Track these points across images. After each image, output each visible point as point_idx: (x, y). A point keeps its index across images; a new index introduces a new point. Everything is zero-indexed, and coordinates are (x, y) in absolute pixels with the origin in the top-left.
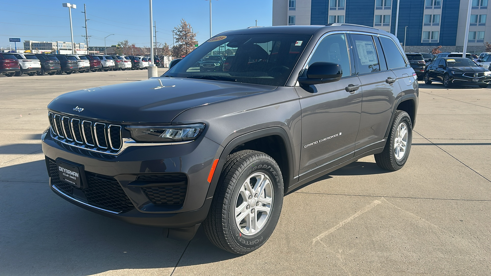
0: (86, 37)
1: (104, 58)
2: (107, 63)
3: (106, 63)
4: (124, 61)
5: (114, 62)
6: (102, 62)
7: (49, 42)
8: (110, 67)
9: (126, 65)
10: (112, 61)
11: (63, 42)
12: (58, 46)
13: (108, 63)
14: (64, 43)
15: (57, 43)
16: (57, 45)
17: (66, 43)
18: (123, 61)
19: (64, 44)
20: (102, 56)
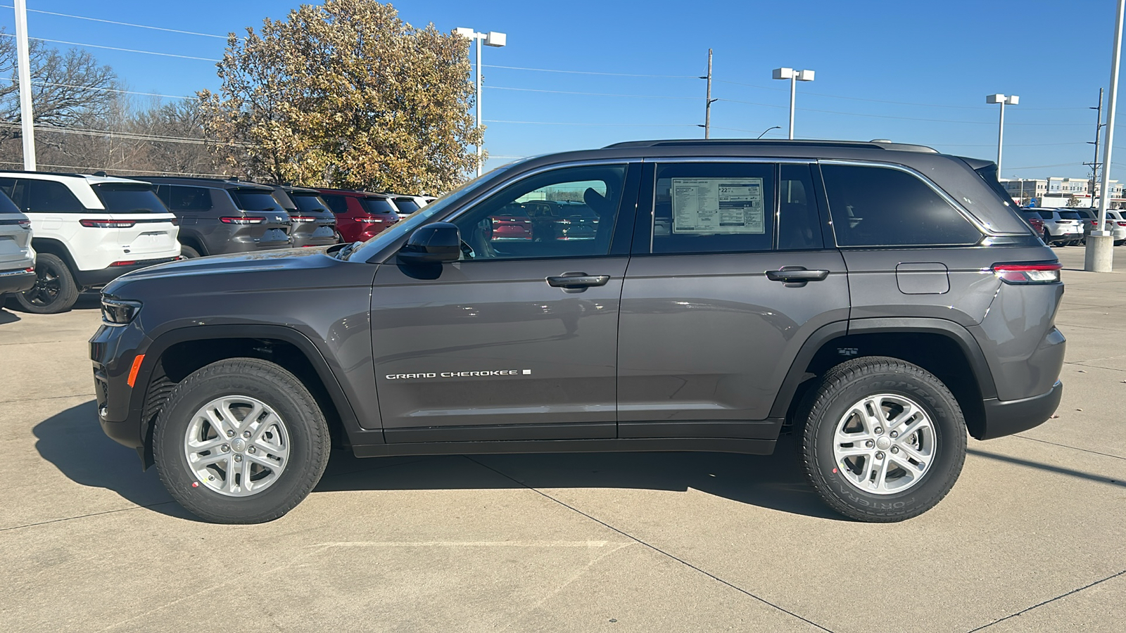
0: (1093, 166)
1: (1056, 216)
2: (1060, 228)
3: (1058, 227)
4: (1119, 223)
5: (1083, 225)
6: (1048, 224)
7: (1029, 180)
8: (1067, 237)
9: (1121, 233)
10: (1075, 222)
11: (1062, 179)
12: (1050, 187)
13: (1063, 227)
14: (1066, 180)
15: (1049, 181)
16: (1046, 185)
17: (1070, 179)
18: (1111, 224)
19: (1065, 184)
20: (1052, 211)
